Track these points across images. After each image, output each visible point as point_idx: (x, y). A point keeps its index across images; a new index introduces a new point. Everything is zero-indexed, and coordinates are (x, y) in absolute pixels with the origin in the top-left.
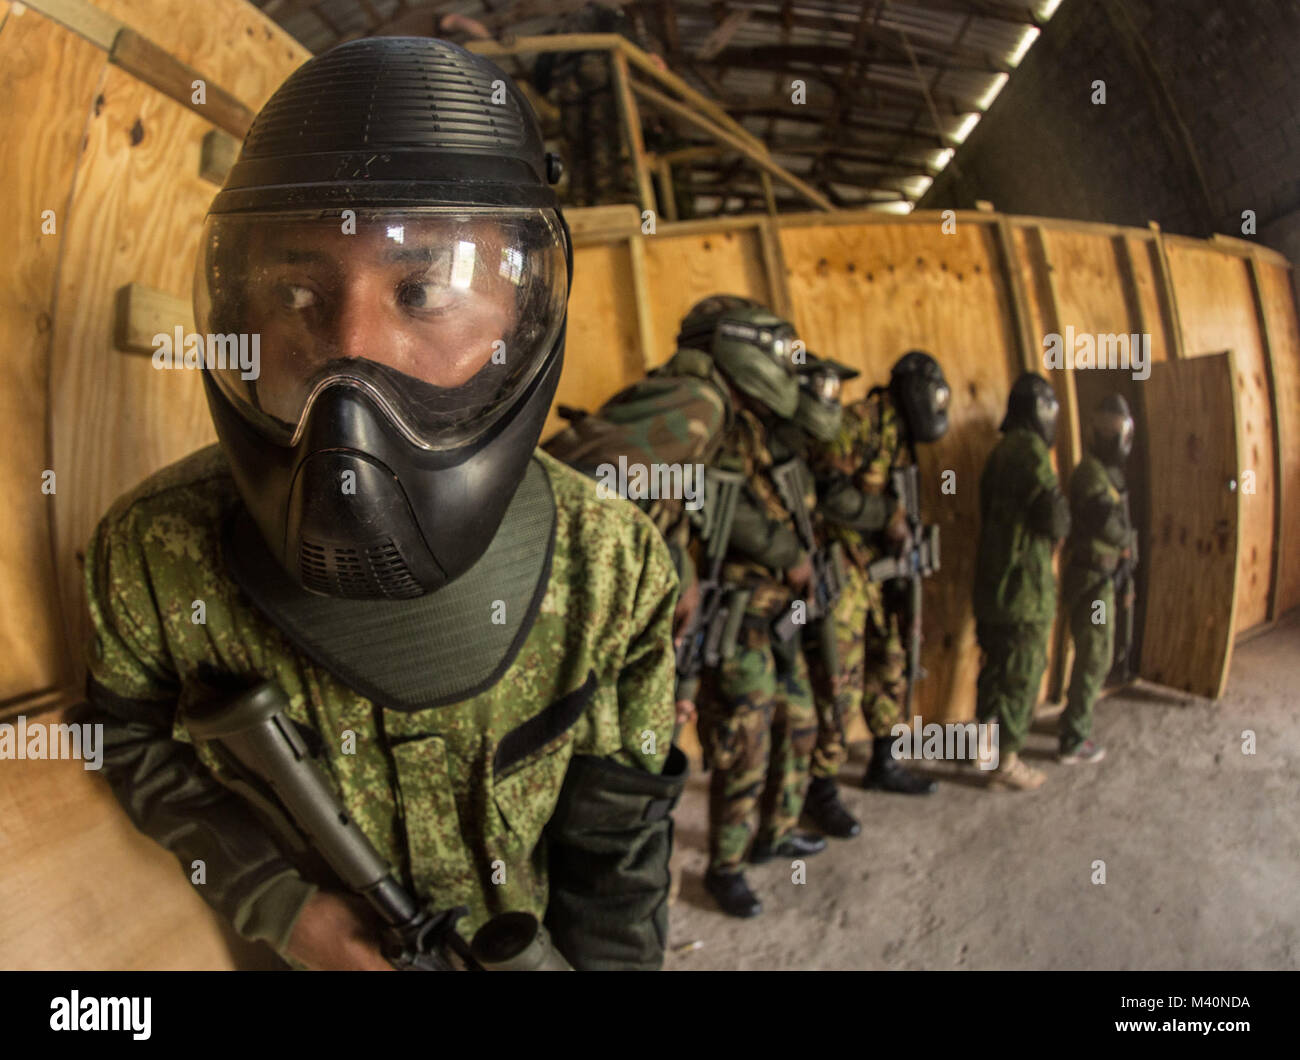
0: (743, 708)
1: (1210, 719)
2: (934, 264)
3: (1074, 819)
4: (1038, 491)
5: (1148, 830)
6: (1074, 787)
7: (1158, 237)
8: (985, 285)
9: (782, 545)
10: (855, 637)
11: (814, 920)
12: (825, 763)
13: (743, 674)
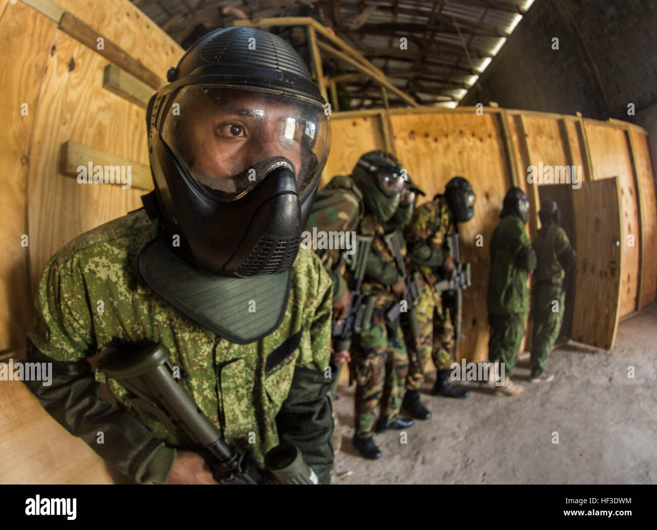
0: (371, 355)
1: (607, 360)
2: (468, 133)
3: (538, 409)
4: (520, 247)
5: (576, 415)
6: (538, 394)
7: (581, 120)
8: (494, 144)
9: (390, 274)
10: (428, 320)
11: (408, 460)
12: (413, 383)
13: (371, 338)
